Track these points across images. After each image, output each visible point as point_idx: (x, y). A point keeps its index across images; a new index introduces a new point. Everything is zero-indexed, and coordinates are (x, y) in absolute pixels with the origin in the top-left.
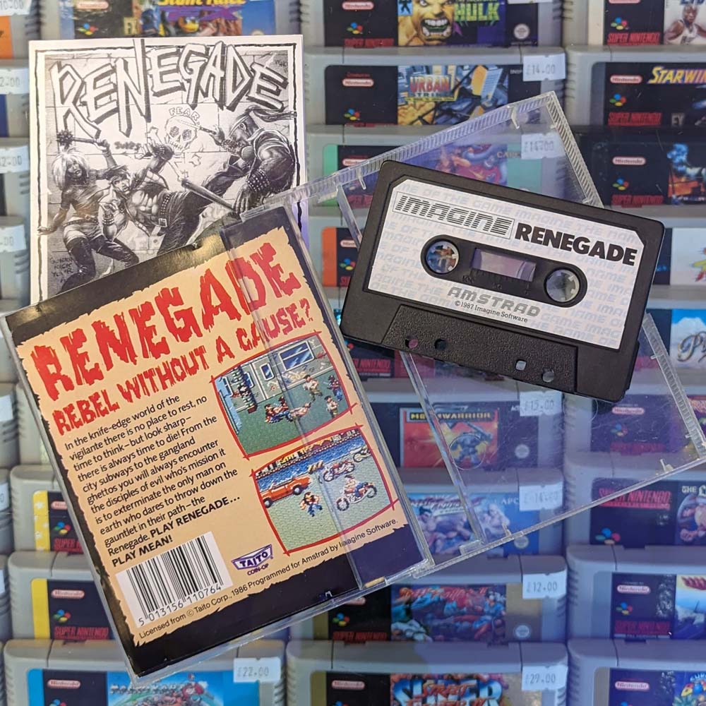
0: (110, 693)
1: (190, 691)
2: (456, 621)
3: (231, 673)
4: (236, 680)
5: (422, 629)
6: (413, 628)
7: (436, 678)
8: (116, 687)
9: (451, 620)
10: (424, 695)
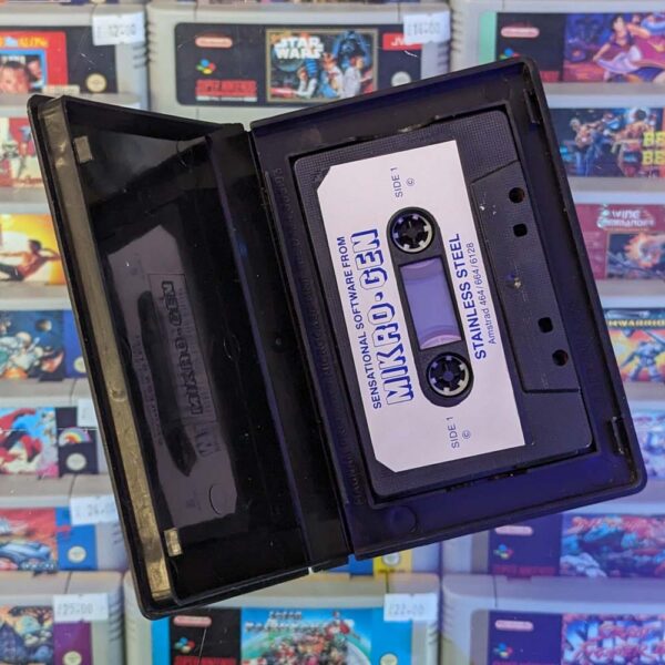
0: (244, 631)
1: (335, 631)
2: (634, 555)
3: (381, 610)
4: (388, 618)
5: (595, 563)
6: (586, 563)
7: (614, 619)
8: (251, 625)
9: (628, 554)
10: (599, 638)
